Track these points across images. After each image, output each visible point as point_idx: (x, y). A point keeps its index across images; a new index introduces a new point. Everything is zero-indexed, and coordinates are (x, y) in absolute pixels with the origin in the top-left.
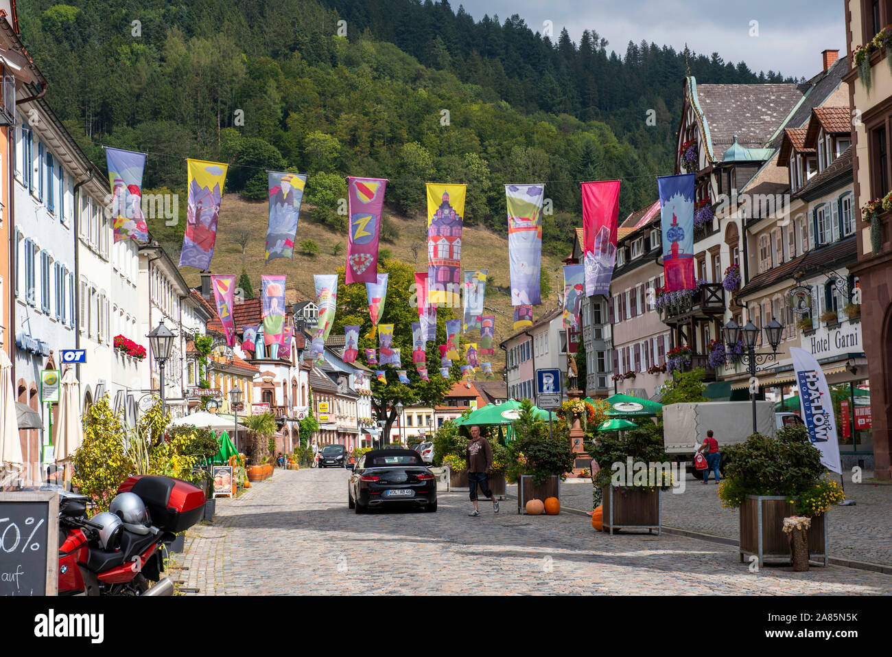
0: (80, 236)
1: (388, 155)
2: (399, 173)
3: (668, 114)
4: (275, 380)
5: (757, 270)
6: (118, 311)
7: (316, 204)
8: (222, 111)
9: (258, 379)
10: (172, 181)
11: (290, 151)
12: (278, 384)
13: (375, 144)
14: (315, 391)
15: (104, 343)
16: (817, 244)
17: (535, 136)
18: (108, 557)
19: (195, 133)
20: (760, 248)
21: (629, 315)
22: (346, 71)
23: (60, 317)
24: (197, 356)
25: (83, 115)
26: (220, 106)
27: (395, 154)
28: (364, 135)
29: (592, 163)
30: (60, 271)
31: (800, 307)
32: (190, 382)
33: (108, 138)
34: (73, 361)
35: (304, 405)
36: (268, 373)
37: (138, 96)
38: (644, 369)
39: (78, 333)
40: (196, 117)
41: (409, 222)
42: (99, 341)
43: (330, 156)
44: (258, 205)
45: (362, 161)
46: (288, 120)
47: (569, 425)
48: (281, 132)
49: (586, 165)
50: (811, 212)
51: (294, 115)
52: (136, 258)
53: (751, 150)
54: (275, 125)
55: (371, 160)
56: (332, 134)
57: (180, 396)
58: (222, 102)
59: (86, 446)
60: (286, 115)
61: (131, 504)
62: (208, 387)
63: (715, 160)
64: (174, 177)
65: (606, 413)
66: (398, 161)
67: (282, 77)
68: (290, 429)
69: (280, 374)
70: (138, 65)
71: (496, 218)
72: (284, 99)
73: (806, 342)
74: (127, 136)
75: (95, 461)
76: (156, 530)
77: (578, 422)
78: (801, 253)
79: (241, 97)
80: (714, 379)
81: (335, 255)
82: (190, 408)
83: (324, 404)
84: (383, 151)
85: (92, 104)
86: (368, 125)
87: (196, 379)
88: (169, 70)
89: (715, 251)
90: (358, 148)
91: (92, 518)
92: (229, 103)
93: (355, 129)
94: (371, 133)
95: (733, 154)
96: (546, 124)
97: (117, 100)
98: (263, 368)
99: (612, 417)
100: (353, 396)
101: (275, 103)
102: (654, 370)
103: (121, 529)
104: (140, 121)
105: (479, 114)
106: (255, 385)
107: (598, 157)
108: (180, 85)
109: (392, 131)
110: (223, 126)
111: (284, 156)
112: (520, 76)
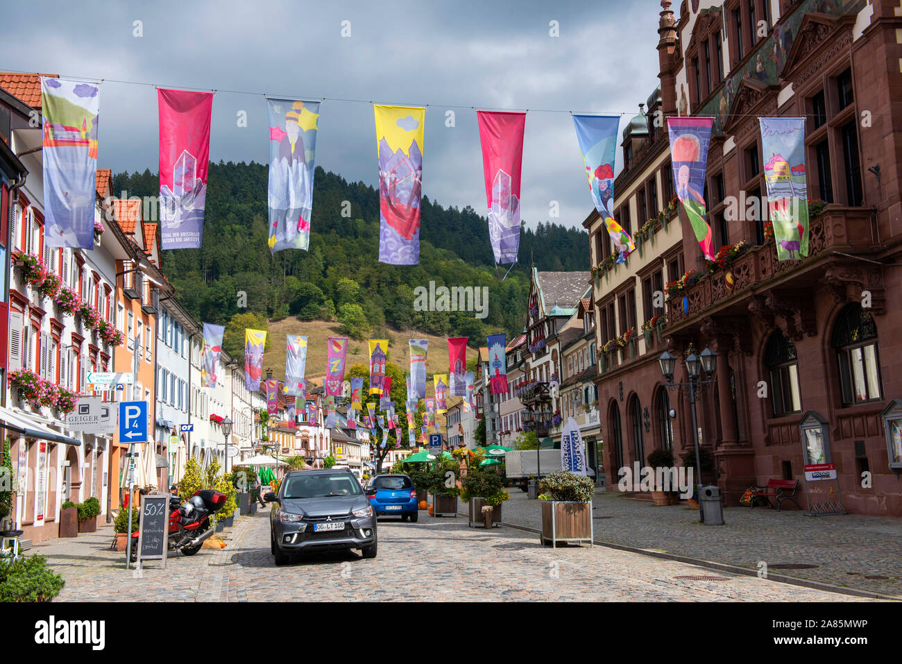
0: (192, 362)
1: (389, 292)
2: (395, 303)
3: (562, 266)
4: (309, 435)
5: (567, 376)
6: (213, 400)
7: (344, 322)
8: (287, 266)
9: (299, 434)
10: (255, 309)
11: (328, 290)
12: (311, 437)
13: (381, 285)
14: (334, 440)
15: (204, 419)
16: (593, 364)
17: (480, 281)
18: (188, 520)
19: (270, 279)
20: (568, 364)
21: (507, 399)
22: (364, 241)
23: (180, 407)
24: (261, 422)
25: (201, 268)
26: (286, 263)
27: (394, 292)
28: (374, 280)
29: (514, 297)
30: (181, 382)
31: (576, 399)
32: (256, 437)
33: (217, 283)
34: (187, 430)
35: (327, 449)
36: (305, 431)
37: (235, 257)
38: (514, 429)
39: (190, 414)
40: (270, 269)
41: (402, 334)
42: (202, 418)
43: (353, 294)
44: (308, 323)
45: (373, 296)
46: (327, 271)
47: (460, 463)
48: (322, 278)
49: (510, 299)
50: (589, 346)
51: (331, 268)
52: (224, 370)
53: (565, 309)
54: (320, 274)
55: (378, 295)
56: (354, 279)
57: (250, 446)
58: (287, 260)
59: (185, 478)
60: (326, 268)
61: (198, 500)
62: (267, 440)
63: (546, 314)
64: (256, 306)
65: (484, 455)
66: (394, 297)
67: (324, 245)
68: (318, 464)
69: (312, 431)
70: (236, 237)
71: (455, 331)
72: (325, 258)
73: (587, 416)
74: (228, 281)
75: (189, 484)
76: (207, 510)
77: (464, 461)
78: (586, 368)
79: (299, 257)
80: (547, 436)
81: (355, 354)
82: (256, 452)
83: (339, 449)
84: (386, 290)
85: (207, 261)
86: (377, 274)
87: (260, 435)
88: (254, 241)
89: (547, 363)
90: (370, 288)
91: (184, 505)
92: (291, 261)
93: (369, 276)
94: (378, 279)
95: (555, 312)
96: (486, 273)
97: (222, 259)
98: (302, 428)
99: (487, 458)
100: (359, 443)
101: (319, 261)
102: (519, 430)
103: (194, 510)
104: (235, 272)
105: (445, 267)
106: (297, 437)
107: (518, 293)
108: (261, 250)
109: (391, 277)
110: (287, 274)
111: (325, 293)
112: (471, 243)
